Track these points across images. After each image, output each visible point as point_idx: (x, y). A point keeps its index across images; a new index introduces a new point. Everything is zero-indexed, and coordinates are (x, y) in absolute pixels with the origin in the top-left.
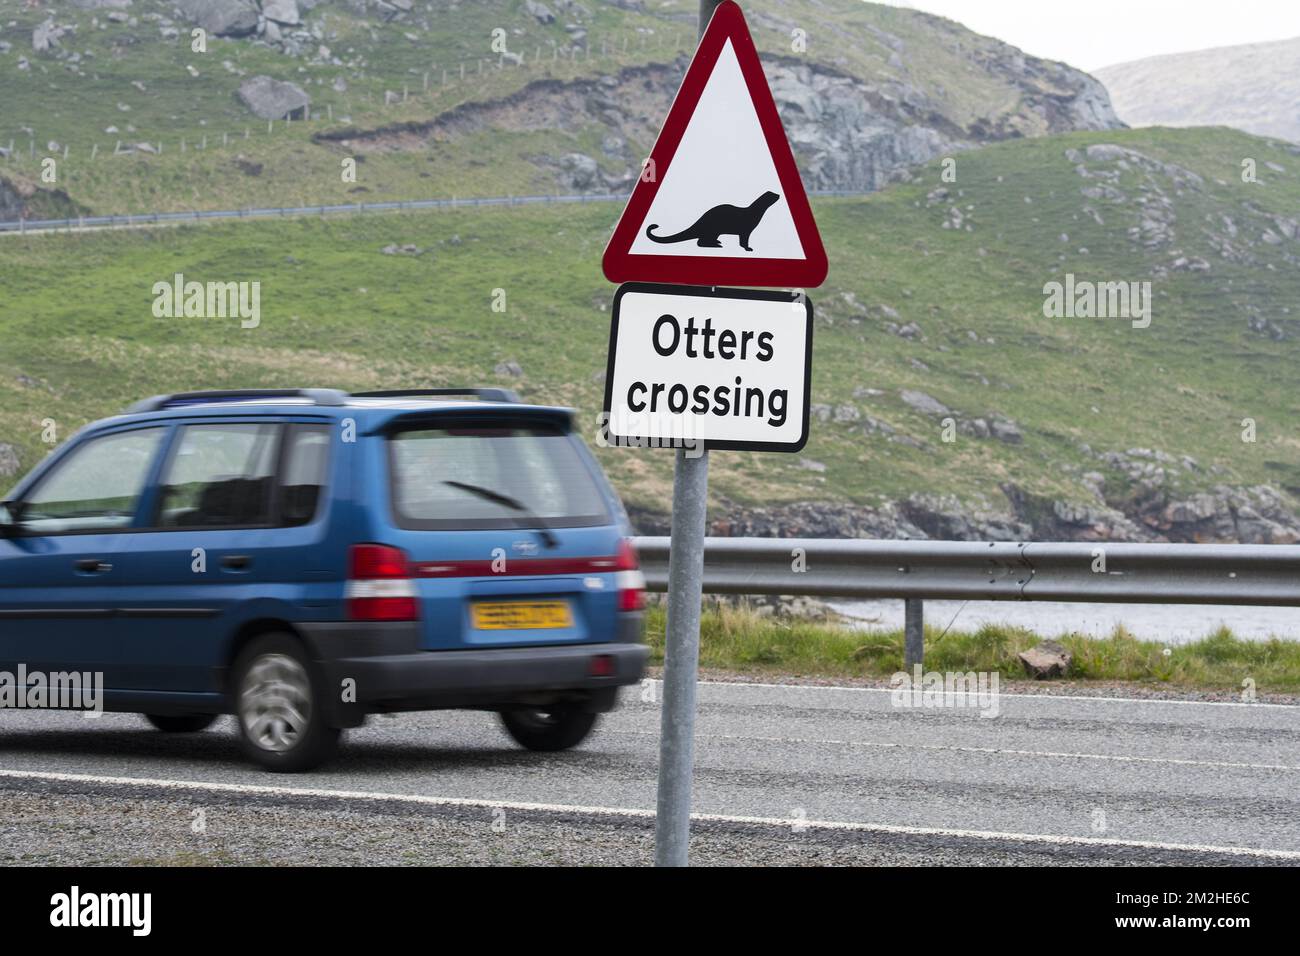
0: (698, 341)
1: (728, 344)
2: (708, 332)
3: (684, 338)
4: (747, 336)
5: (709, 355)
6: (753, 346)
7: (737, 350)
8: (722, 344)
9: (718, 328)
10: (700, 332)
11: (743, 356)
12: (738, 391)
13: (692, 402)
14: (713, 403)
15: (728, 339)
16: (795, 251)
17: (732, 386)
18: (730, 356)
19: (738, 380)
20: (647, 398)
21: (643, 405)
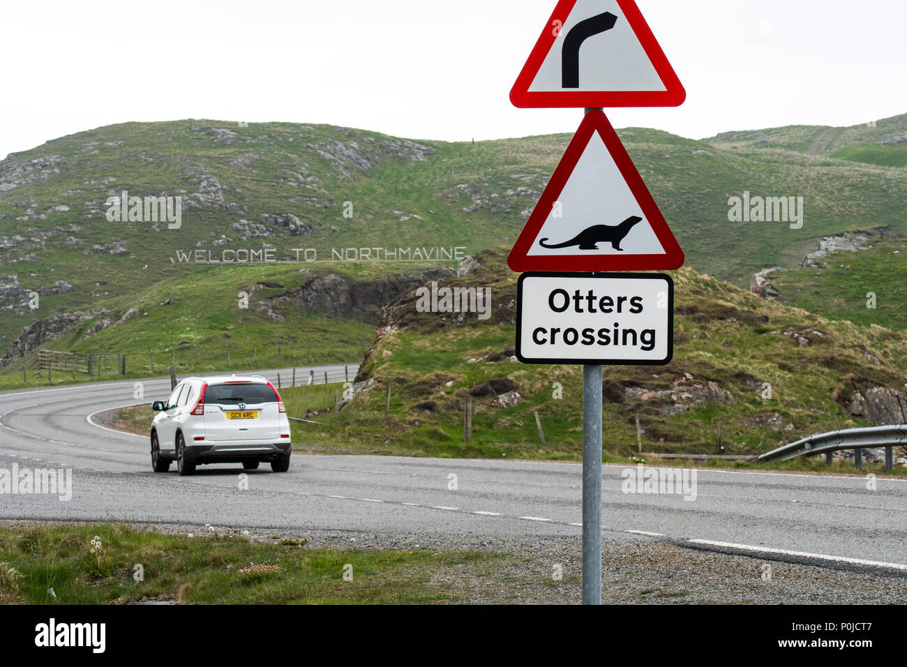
0: (584, 304)
1: (606, 304)
2: (591, 297)
3: (572, 302)
4: (621, 300)
5: (592, 310)
6: (626, 305)
7: (615, 308)
8: (602, 304)
9: (599, 295)
10: (585, 298)
11: (619, 310)
12: (616, 332)
13: (581, 338)
14: (597, 338)
15: (607, 301)
16: (657, 248)
17: (612, 329)
18: (610, 311)
19: (616, 325)
20: (548, 336)
21: (544, 341)
